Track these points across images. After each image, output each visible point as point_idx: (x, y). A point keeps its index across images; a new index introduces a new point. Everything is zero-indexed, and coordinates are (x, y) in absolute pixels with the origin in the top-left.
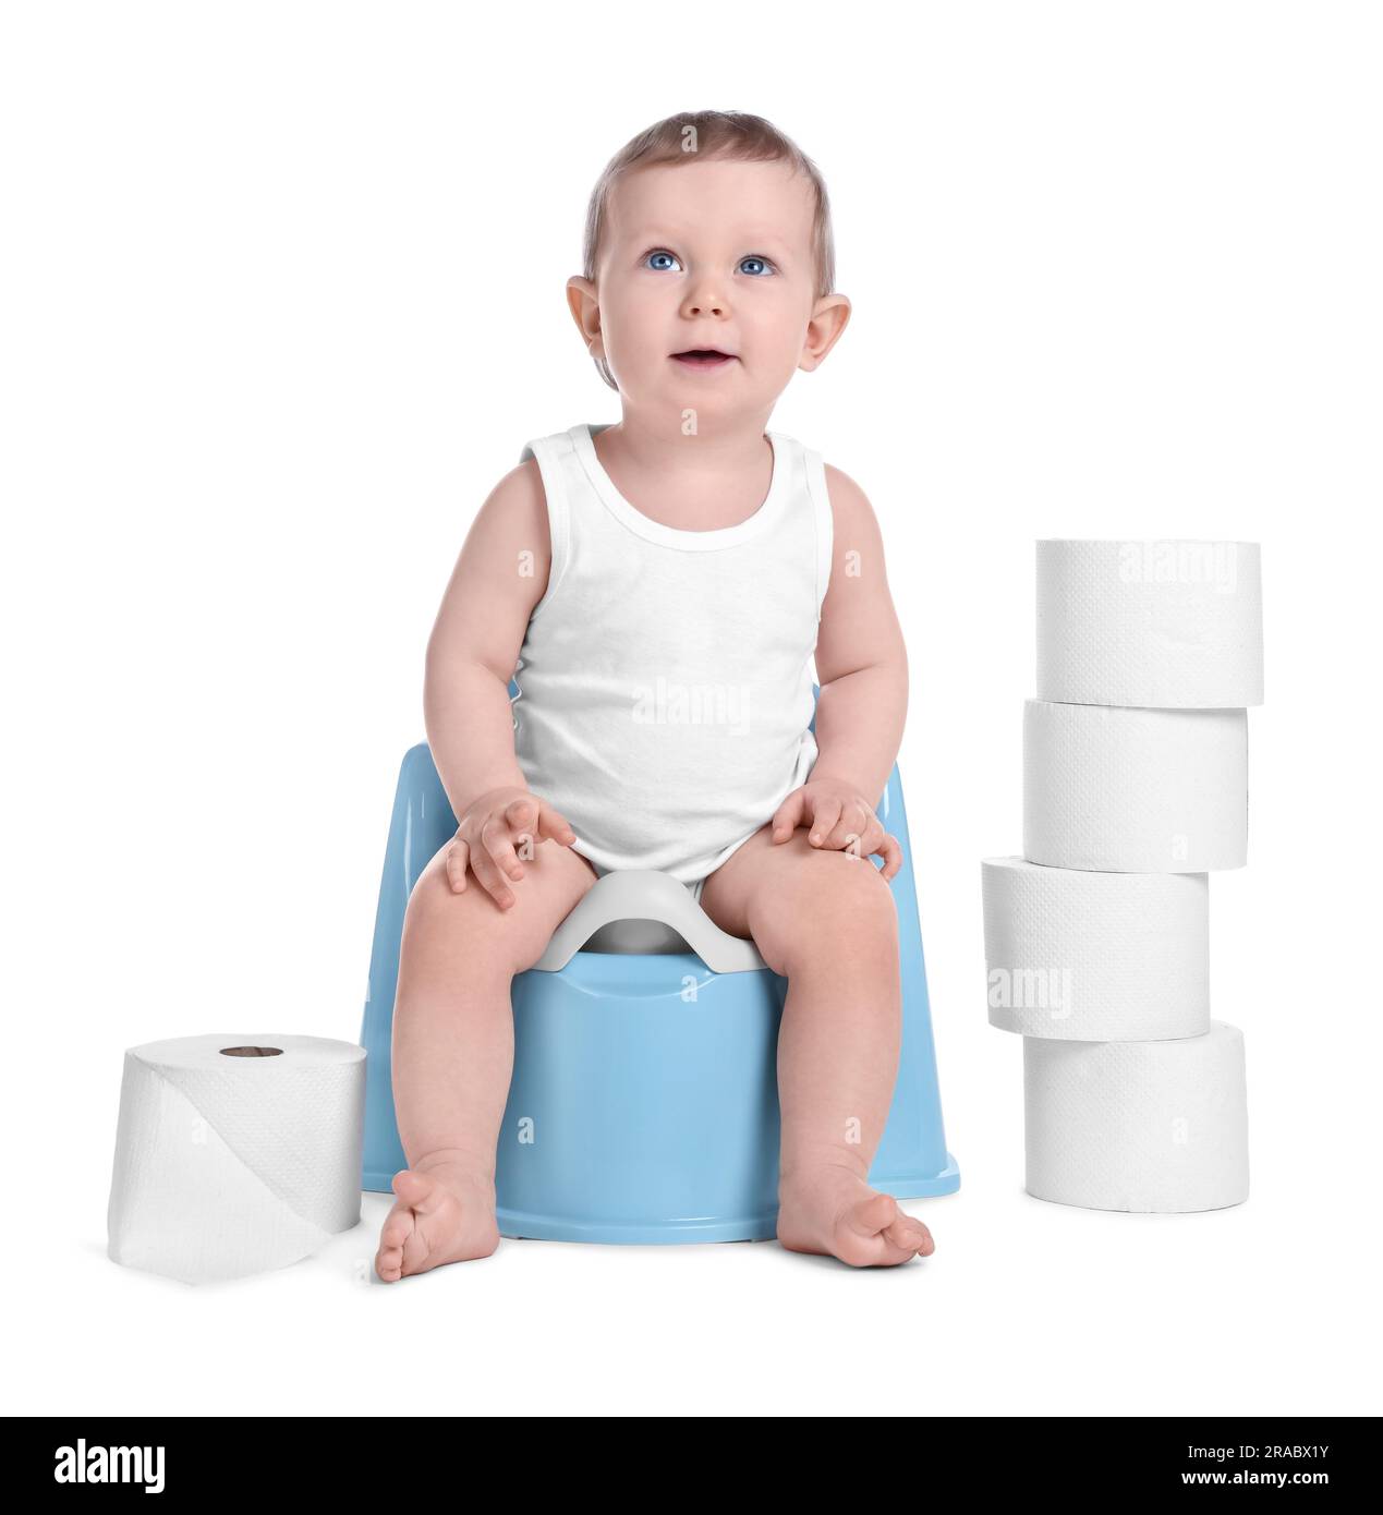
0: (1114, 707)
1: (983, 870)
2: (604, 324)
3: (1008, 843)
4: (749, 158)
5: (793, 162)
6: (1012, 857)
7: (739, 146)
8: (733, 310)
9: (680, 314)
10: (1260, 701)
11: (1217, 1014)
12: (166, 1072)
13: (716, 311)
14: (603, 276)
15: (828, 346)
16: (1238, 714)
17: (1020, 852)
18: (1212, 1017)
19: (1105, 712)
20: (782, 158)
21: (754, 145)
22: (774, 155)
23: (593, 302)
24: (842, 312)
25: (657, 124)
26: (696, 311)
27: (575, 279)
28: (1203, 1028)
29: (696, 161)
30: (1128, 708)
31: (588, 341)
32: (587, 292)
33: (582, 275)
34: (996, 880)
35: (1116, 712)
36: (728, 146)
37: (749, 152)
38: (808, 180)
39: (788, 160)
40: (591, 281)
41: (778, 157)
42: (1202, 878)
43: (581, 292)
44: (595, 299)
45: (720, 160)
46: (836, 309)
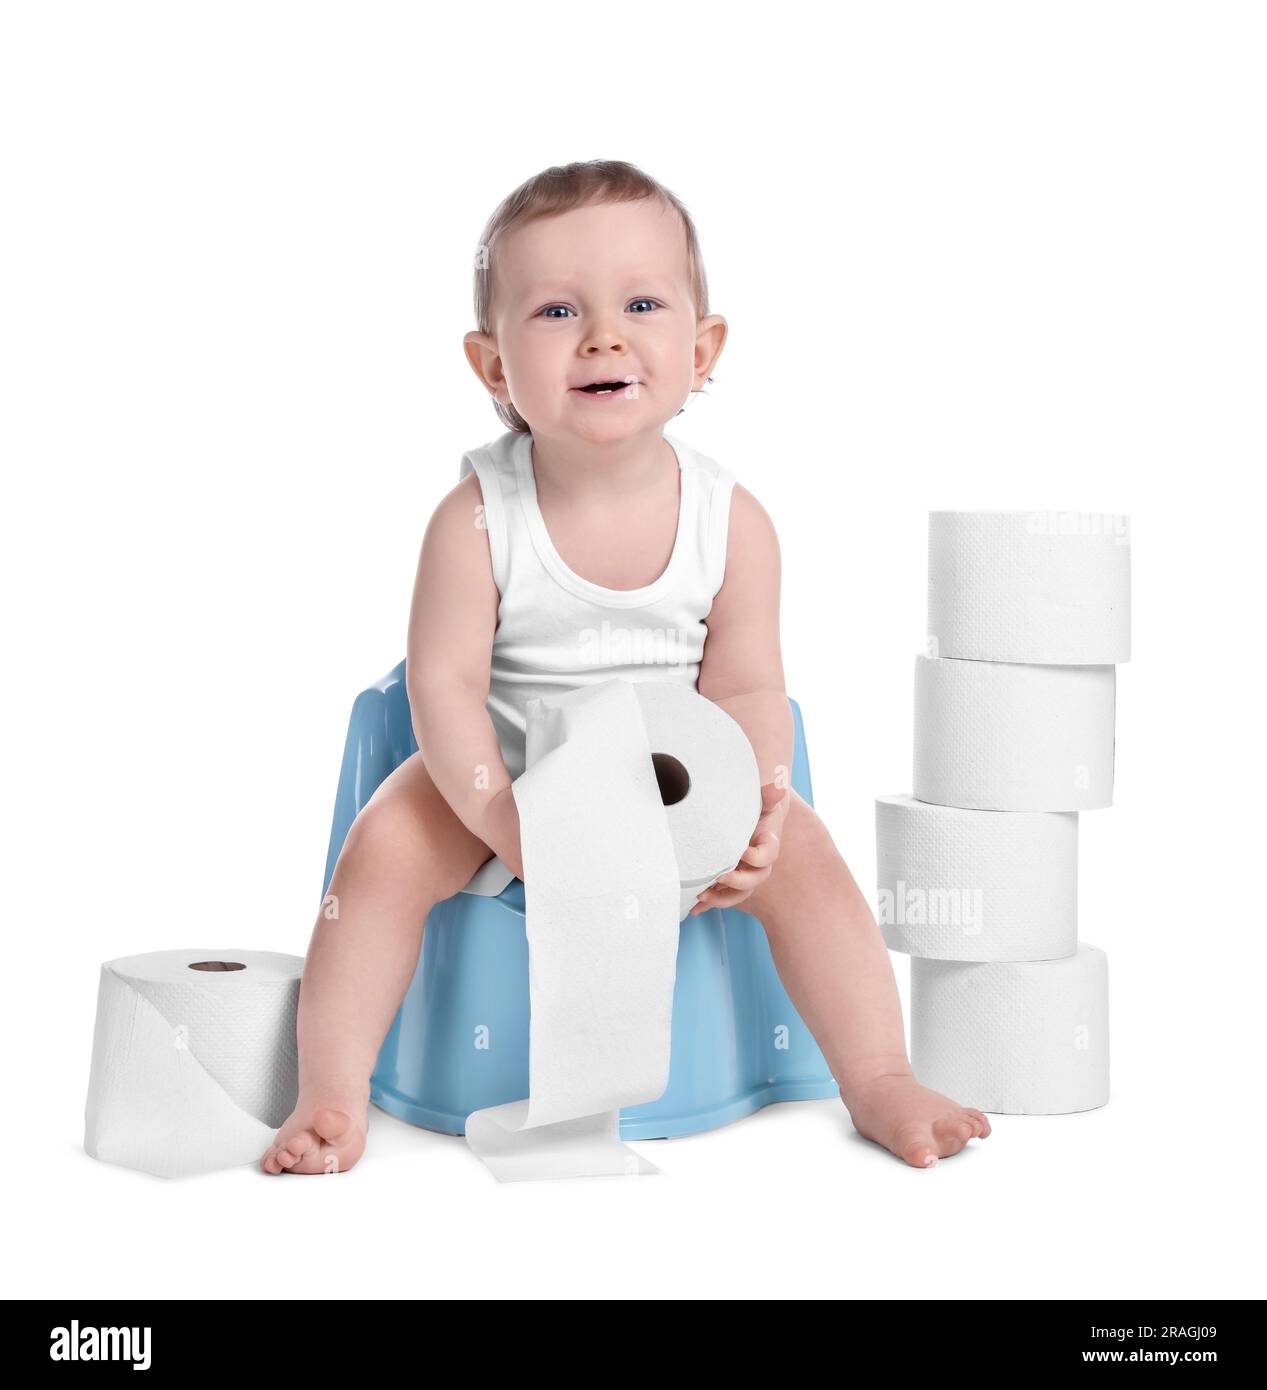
0: (998, 662)
1: (877, 806)
2: (506, 371)
3: (900, 785)
4: (623, 199)
5: (661, 197)
6: (903, 796)
7: (612, 189)
8: (631, 344)
9: (578, 353)
10: (1127, 658)
11: (1084, 936)
12: (140, 986)
13: (616, 348)
14: (500, 328)
15: (710, 364)
16: (1107, 670)
17: (910, 790)
18: (1079, 940)
19: (989, 667)
20: (650, 196)
21: (624, 186)
22: (643, 193)
23: (492, 352)
24: (720, 331)
25: (530, 180)
26: (593, 350)
27: (470, 335)
28: (1071, 950)
29: (574, 208)
30: (1010, 664)
31: (493, 390)
32: (484, 344)
33: (477, 330)
34: (890, 817)
35: (999, 666)
36: (601, 190)
37: (621, 194)
38: (675, 213)
39: (656, 197)
40: (486, 333)
41: (648, 195)
42: (1073, 816)
43: (478, 345)
44: (493, 350)
45: (597, 204)
46: (714, 327)
